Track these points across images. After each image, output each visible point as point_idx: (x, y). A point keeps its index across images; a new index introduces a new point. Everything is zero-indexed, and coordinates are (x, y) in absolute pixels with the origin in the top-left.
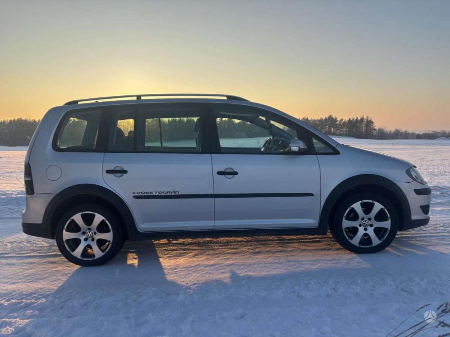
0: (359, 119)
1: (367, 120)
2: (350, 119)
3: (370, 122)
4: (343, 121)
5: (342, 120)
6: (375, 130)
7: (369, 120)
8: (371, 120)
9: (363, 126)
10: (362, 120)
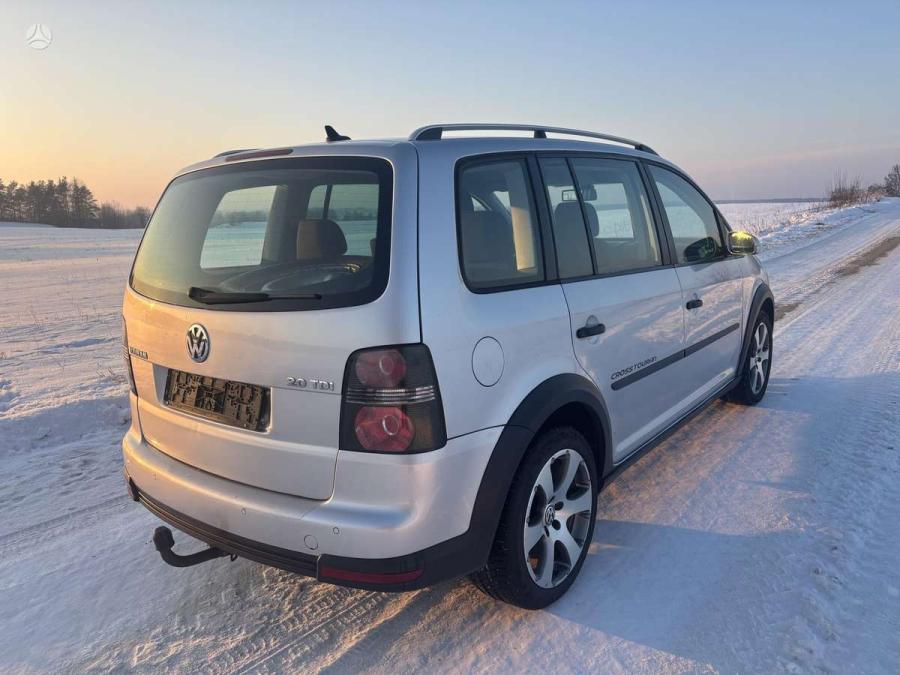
0: (56, 183)
1: (76, 187)
2: (33, 183)
3: (82, 193)
4: (18, 187)
5: (14, 185)
6: (96, 208)
7: (80, 186)
8: (84, 188)
9: (68, 199)
10: (63, 186)
